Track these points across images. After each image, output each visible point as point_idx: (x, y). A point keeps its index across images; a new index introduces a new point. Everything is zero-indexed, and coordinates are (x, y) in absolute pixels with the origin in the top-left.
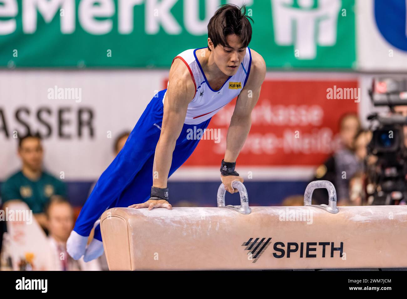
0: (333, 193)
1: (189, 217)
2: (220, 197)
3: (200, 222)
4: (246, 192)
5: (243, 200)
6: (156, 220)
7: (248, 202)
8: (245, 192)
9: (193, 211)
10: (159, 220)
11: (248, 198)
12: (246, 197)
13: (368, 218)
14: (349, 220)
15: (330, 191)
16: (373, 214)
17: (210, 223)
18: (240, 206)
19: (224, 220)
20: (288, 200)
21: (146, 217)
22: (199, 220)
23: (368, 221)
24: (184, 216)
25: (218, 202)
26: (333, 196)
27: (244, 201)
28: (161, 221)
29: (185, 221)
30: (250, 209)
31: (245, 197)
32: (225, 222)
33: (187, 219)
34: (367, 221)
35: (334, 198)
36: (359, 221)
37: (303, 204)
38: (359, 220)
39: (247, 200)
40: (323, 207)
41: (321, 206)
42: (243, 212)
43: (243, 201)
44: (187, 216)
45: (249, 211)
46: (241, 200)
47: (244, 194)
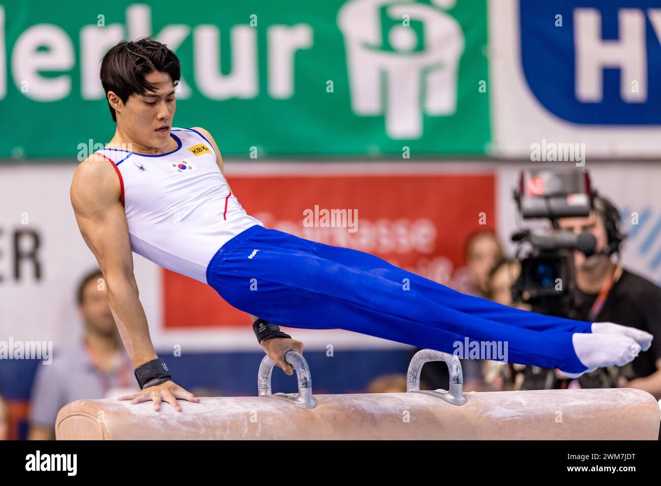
0: (457, 369)
1: (209, 415)
2: (263, 381)
3: (228, 423)
4: (308, 371)
5: (303, 384)
6: (153, 420)
7: (311, 388)
8: (306, 369)
9: (215, 404)
10: (157, 420)
11: (311, 381)
12: (308, 380)
13: (518, 411)
14: (484, 415)
15: (451, 366)
16: (525, 405)
17: (246, 424)
18: (297, 394)
19: (271, 419)
20: (379, 383)
21: (135, 415)
22: (227, 421)
23: (517, 418)
24: (200, 413)
25: (259, 388)
26: (457, 375)
27: (304, 386)
28: (161, 422)
29: (202, 421)
30: (315, 399)
31: (305, 378)
32: (272, 423)
33: (205, 419)
34: (515, 418)
35: (458, 379)
36: (501, 418)
37: (404, 390)
38: (501, 416)
39: (310, 385)
40: (439, 393)
41: (436, 392)
42: (303, 404)
43: (302, 386)
44: (206, 413)
45: (312, 403)
46: (300, 383)
47: (304, 374)
